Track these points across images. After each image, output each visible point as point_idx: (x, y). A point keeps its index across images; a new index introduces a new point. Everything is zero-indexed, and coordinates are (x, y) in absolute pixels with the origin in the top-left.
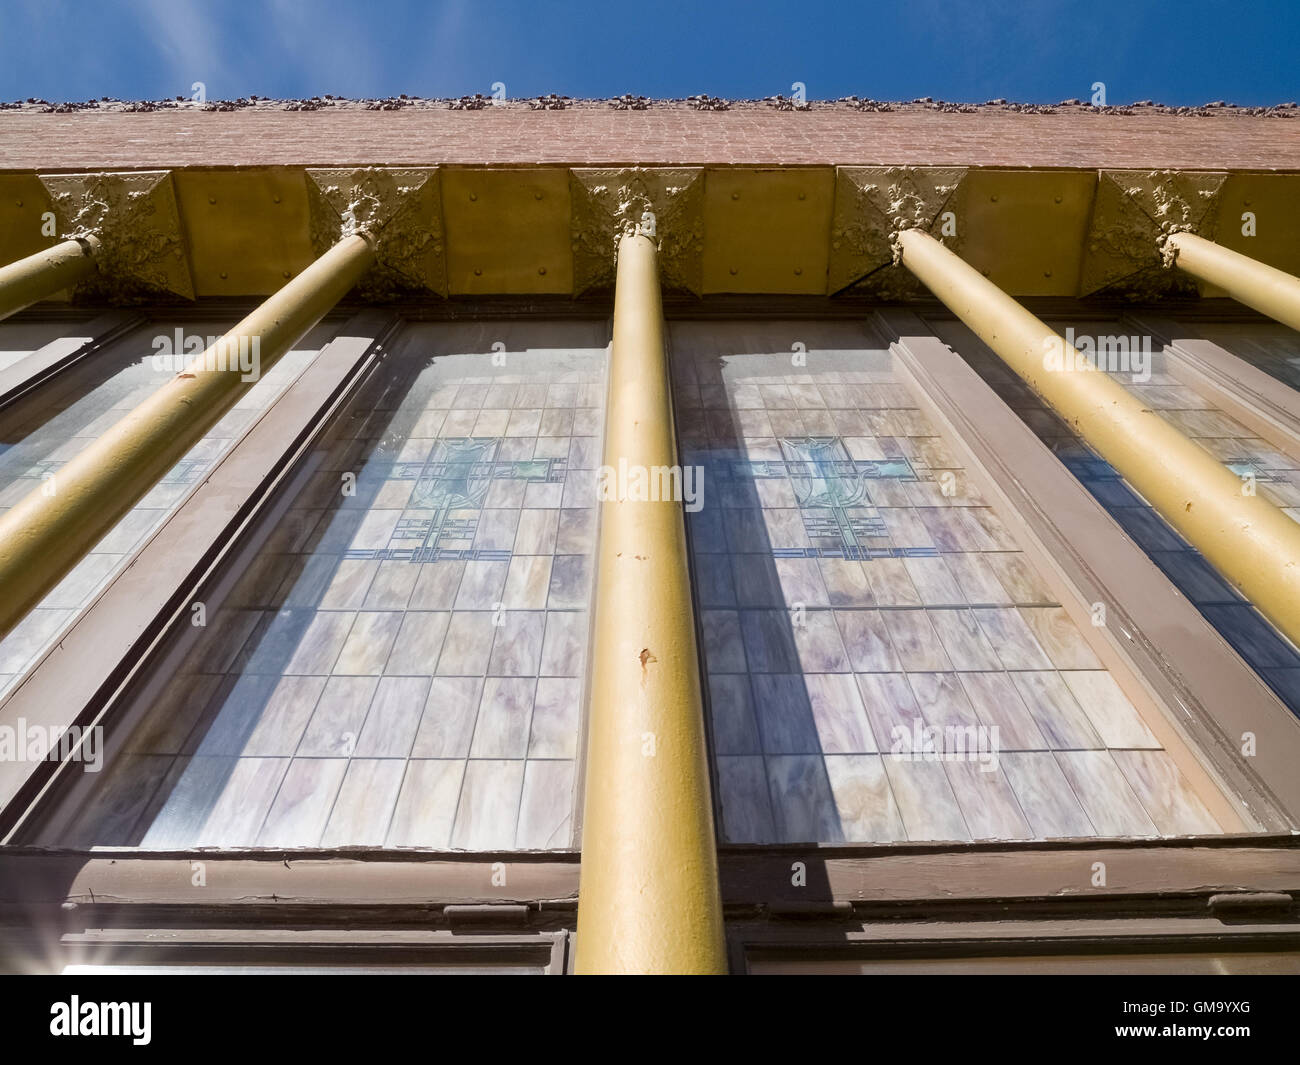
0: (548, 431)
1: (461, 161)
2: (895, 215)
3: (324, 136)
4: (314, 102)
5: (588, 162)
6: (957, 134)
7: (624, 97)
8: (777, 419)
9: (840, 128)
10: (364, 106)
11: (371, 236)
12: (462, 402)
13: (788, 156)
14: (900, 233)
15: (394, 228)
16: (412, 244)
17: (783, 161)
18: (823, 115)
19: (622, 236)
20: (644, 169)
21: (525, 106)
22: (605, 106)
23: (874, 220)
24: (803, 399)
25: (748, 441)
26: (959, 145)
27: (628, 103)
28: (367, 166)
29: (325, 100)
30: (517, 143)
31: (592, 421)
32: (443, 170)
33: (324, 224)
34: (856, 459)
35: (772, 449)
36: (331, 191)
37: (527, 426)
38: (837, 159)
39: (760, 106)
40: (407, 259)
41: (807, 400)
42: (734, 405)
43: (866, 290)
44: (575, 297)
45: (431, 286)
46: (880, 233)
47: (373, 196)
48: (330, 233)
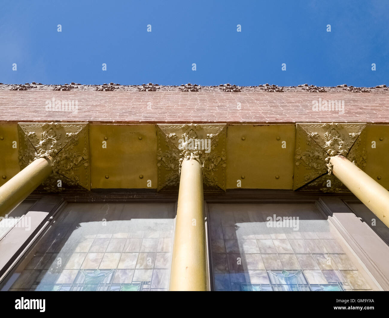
0: (141, 266)
1: (100, 120)
2: (328, 148)
3: (29, 104)
4: (26, 86)
5: (166, 121)
6: (360, 104)
7: (187, 85)
8: (267, 259)
9: (298, 102)
10: (52, 88)
11: (51, 158)
12: (94, 249)
13: (271, 118)
14: (331, 158)
15: (63, 154)
16: (72, 162)
17: (268, 120)
18: (289, 94)
19: (183, 159)
20: (196, 125)
21: (135, 89)
22: (177, 89)
23: (317, 151)
24: (281, 248)
25: (250, 272)
26: (361, 111)
27: (189, 88)
28: (51, 122)
29: (32, 85)
30: (130, 110)
31: (165, 260)
32: (91, 124)
33: (26, 151)
34: (310, 284)
35: (264, 277)
36: (31, 134)
37: (130, 263)
38: (297, 119)
39: (257, 90)
40: (69, 170)
41: (283, 248)
42: (243, 252)
43: (314, 187)
44: (158, 191)
45: (81, 184)
46: (320, 158)
47: (53, 137)
48: (29, 156)
